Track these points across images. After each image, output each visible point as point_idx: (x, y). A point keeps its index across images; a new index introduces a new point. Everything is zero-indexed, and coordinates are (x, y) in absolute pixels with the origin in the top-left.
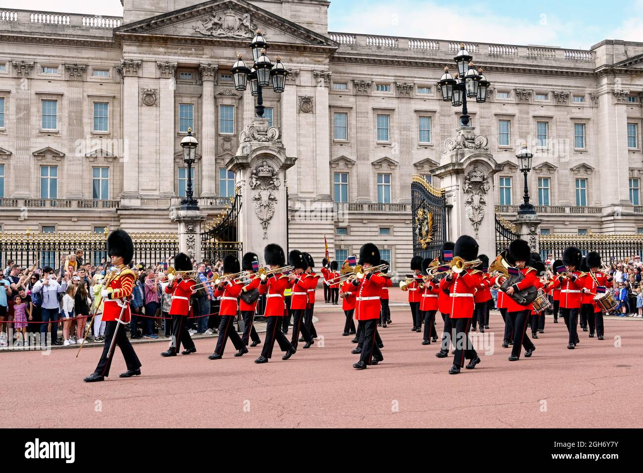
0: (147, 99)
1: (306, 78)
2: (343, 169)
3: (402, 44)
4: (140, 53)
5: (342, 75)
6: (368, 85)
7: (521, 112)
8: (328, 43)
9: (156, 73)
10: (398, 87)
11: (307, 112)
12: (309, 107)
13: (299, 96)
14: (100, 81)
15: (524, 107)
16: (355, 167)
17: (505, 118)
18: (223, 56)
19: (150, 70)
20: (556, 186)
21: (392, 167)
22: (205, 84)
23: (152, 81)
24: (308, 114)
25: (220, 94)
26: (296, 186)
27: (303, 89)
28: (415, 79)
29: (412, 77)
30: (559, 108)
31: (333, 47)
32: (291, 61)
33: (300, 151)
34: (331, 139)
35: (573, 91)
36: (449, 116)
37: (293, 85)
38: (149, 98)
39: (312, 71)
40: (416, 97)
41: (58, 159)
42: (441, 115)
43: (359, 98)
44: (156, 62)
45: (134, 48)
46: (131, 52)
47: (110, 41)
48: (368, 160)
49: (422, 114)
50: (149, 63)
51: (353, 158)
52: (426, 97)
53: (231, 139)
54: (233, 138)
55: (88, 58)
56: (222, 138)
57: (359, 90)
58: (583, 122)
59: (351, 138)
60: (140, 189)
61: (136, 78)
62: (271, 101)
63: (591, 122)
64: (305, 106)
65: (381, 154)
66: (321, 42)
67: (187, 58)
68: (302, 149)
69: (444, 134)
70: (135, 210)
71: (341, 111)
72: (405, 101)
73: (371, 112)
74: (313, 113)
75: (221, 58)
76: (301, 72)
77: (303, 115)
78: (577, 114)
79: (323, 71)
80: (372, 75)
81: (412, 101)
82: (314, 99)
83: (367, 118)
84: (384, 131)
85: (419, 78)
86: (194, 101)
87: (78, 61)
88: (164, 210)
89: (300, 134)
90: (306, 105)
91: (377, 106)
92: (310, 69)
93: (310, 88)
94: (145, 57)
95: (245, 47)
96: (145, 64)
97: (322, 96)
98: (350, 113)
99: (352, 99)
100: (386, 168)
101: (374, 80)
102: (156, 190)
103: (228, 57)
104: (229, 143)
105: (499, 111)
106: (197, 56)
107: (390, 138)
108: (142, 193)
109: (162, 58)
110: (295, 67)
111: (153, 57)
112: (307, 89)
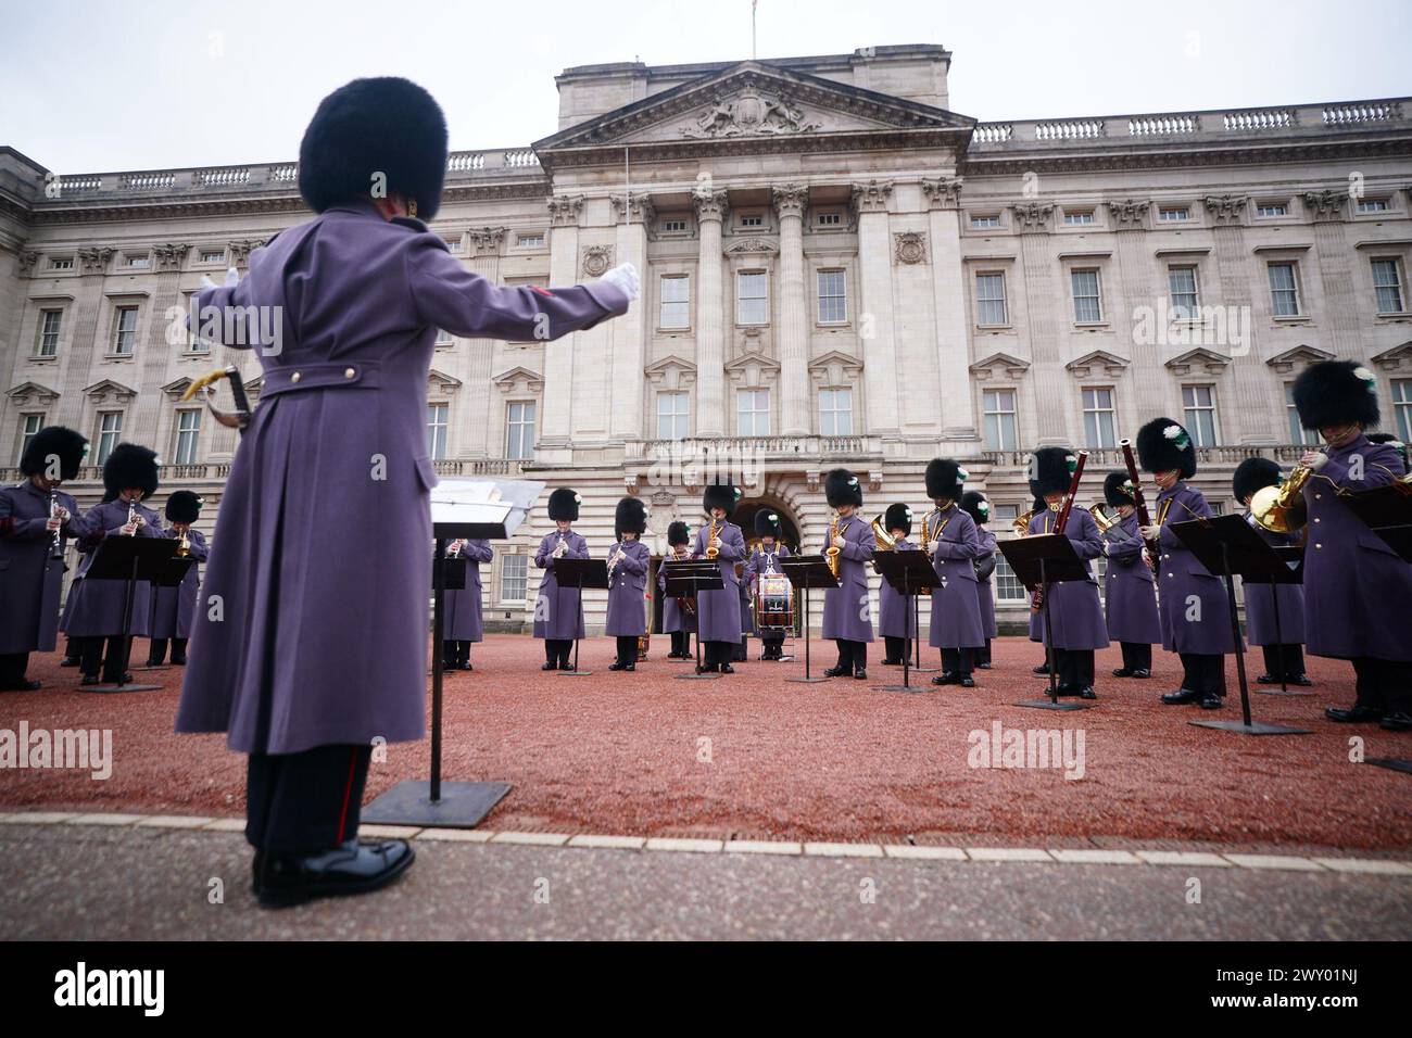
0: (592, 264)
1: (908, 199)
2: (1003, 382)
3: (1113, 130)
4: (581, 185)
5: (988, 199)
6: (1047, 213)
8: (952, 122)
9: (610, 217)
10: (1113, 210)
11: (914, 262)
12: (916, 252)
13: (895, 234)
14: (527, 253)
16: (1029, 376)
18: (736, 173)
19: (599, 213)
21: (1115, 373)
22: (704, 227)
23: (605, 231)
24: (916, 266)
25: (736, 249)
26: (894, 413)
27: (901, 219)
28: (1153, 192)
29: (1143, 189)
31: (963, 129)
32: (875, 169)
33: (901, 340)
34: (972, 325)
36: (1242, 258)
37: (880, 212)
38: (597, 262)
39: (919, 183)
40: (1158, 228)
41: (450, 390)
42: (1220, 259)
43: (1027, 241)
44: (609, 198)
45: (572, 179)
46: (567, 185)
47: (542, 182)
48: (1058, 360)
49: (1175, 260)
50: (599, 202)
51: (1023, 356)
52: (1180, 227)
53: (760, 333)
54: (764, 330)
55: (508, 217)
56: (743, 331)
57: (1026, 224)
59: (1016, 318)
60: (574, 431)
61: (574, 230)
62: (841, 256)
64: (908, 251)
65: (1087, 345)
66: (936, 123)
67: (667, 184)
68: (905, 335)
69: (1232, 297)
70: (556, 469)
71: (990, 267)
72: (1131, 237)
73: (1056, 265)
74: (926, 264)
75: (732, 177)
76: (897, 188)
77: (904, 269)
79: (943, 180)
80: (1054, 193)
81: (1149, 237)
82: (927, 236)
83: (1050, 276)
84: (1089, 304)
85: (1160, 189)
86: (688, 269)
87: (491, 224)
88: (614, 468)
89: (899, 306)
90: (911, 247)
91: (1067, 251)
92: (915, 179)
93: (919, 215)
94: (590, 191)
95: (779, 152)
96: (591, 206)
97: (944, 230)
98: (1009, 269)
99: (1014, 243)
100: (1101, 376)
101: (1057, 202)
102: (603, 432)
103: (746, 173)
104: (756, 339)
105: (1367, 239)
106: (686, 178)
107: (1104, 314)
108: (576, 438)
109: (623, 190)
110: (883, 177)
111: (605, 190)
112: (911, 218)
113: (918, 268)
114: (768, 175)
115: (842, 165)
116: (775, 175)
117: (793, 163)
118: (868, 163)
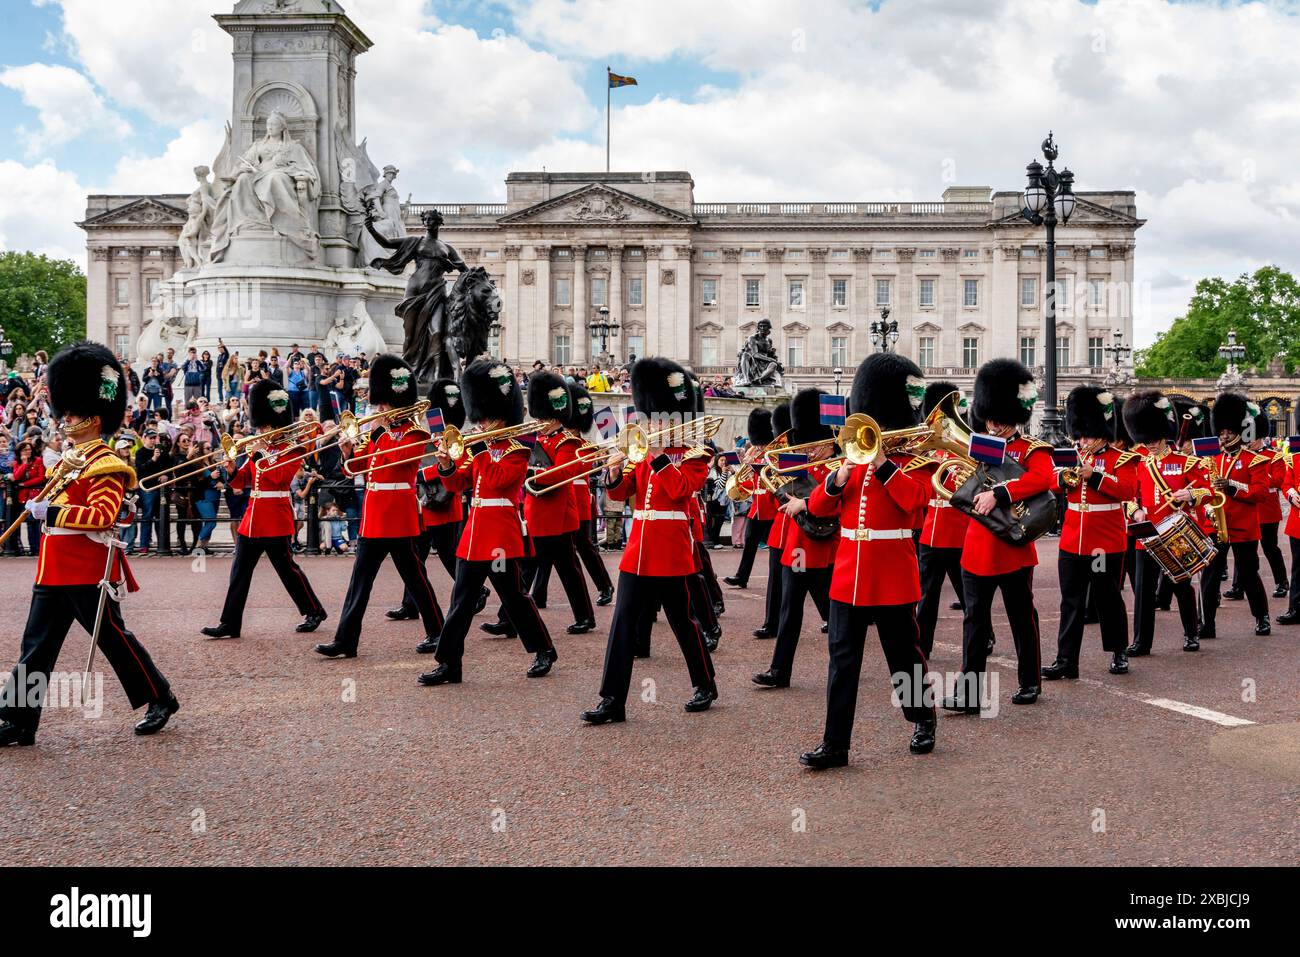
0: (526, 279)
1: (669, 253)
2: (711, 334)
4: (520, 239)
5: (711, 243)
6: (739, 253)
7: (902, 271)
8: (688, 219)
9: (533, 256)
10: (768, 252)
11: (669, 284)
12: (670, 279)
13: (662, 270)
15: (906, 266)
16: (723, 332)
17: (884, 278)
18: (591, 237)
19: (528, 253)
20: (941, 347)
22: (576, 262)
23: (531, 263)
24: (670, 286)
25: (589, 270)
27: (665, 263)
28: (787, 244)
29: (782, 243)
30: (947, 265)
31: (692, 223)
32: (654, 238)
35: (964, 247)
36: (823, 278)
37: (656, 259)
38: (528, 278)
39: (674, 246)
40: (788, 262)
42: (814, 278)
43: (729, 265)
44: (533, 246)
45: (515, 235)
46: (512, 239)
48: (737, 325)
49: (792, 278)
50: (528, 248)
51: (721, 324)
52: (798, 261)
55: (481, 243)
57: (729, 258)
58: (976, 278)
60: (520, 357)
61: (517, 261)
62: (640, 273)
63: (985, 279)
66: (681, 219)
71: (710, 278)
72: (775, 266)
73: (740, 278)
74: (674, 284)
75: (590, 239)
76: (664, 248)
77: (665, 286)
78: (968, 270)
79: (686, 245)
80: (741, 242)
81: (783, 266)
82: (675, 271)
83: (736, 286)
86: (569, 276)
87: (471, 244)
90: (668, 277)
91: (746, 272)
92: (673, 244)
93: (673, 261)
94: (524, 242)
95: (611, 228)
96: (524, 248)
97: (683, 269)
98: (718, 280)
99: (722, 266)
101: (744, 246)
103: (595, 236)
105: (877, 272)
106: (568, 238)
107: (761, 304)
108: (521, 360)
109: (539, 243)
110: (658, 243)
111: (530, 242)
112: (670, 262)
113: (672, 286)
114: (606, 238)
115: (639, 235)
116: (610, 238)
117: (617, 233)
118: (651, 235)
